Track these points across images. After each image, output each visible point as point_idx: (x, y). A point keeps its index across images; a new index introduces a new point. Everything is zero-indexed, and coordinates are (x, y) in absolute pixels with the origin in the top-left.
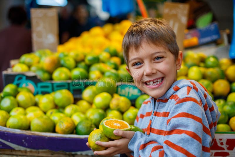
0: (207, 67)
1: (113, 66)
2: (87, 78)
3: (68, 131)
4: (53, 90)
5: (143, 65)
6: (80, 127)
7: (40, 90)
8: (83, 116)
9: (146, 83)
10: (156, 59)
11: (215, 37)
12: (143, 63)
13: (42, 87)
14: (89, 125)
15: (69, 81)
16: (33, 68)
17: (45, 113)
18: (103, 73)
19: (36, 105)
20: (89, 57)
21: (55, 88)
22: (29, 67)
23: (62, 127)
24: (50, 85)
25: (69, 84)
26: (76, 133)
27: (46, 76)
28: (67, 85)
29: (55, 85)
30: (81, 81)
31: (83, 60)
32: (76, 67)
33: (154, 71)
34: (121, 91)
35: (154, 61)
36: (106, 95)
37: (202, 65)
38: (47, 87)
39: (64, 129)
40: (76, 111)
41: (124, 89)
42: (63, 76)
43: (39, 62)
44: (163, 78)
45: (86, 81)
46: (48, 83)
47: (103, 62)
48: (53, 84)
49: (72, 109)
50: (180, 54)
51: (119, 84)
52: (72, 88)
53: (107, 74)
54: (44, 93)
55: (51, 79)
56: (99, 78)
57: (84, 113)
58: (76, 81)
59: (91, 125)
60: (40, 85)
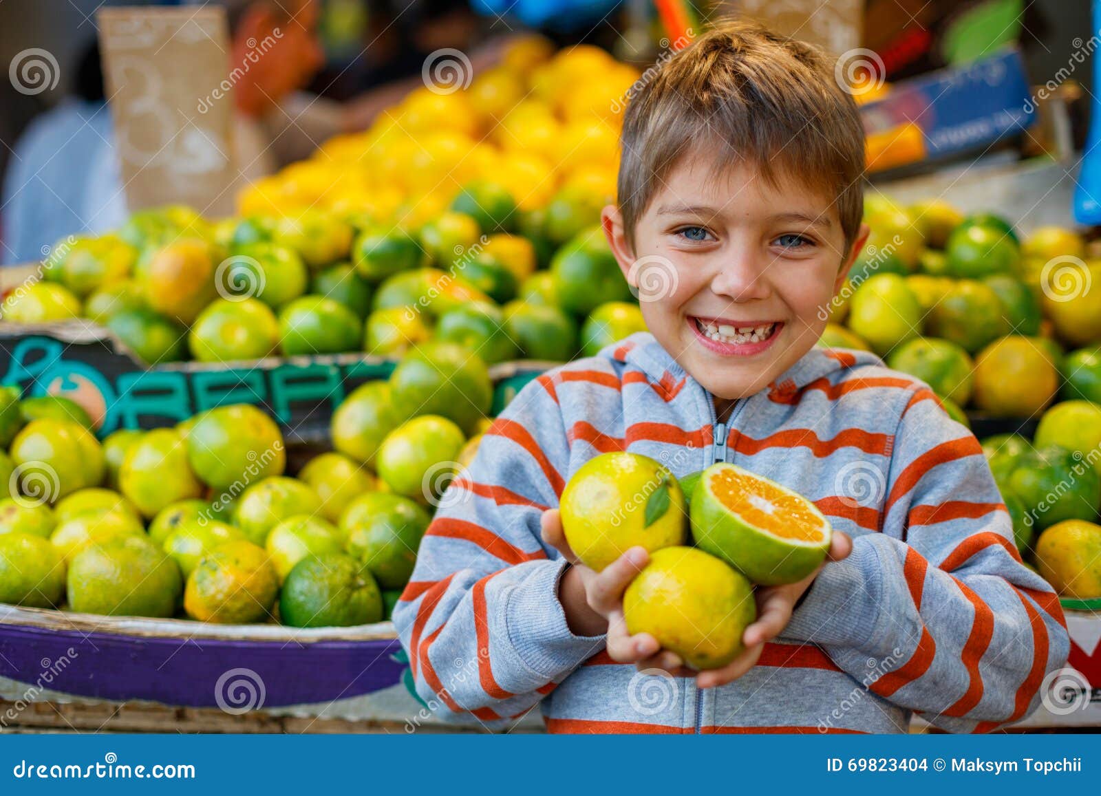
0: (955, 274)
1: (487, 283)
2: (358, 345)
3: (240, 610)
4: (194, 409)
5: (717, 247)
6: (300, 590)
7: (133, 407)
8: (322, 533)
10: (779, 242)
11: (1008, 120)
12: (722, 239)
13: (139, 393)
14: (340, 579)
15: (270, 363)
16: (100, 304)
17: (146, 522)
18: (431, 318)
19: (108, 480)
20: (372, 242)
21: (203, 397)
22: (83, 295)
23: (212, 590)
24: (178, 383)
25: (266, 374)
26: (285, 620)
27: (158, 339)
28: (257, 380)
29: (200, 384)
30: (324, 361)
31: (346, 258)
32: (310, 289)
33: (765, 290)
35: (771, 244)
36: (436, 427)
37: (933, 261)
38: (165, 392)
39: (220, 597)
40: (289, 510)
42: (240, 338)
43: (130, 273)
44: (776, 327)
45: (346, 359)
46: (168, 376)
47: (441, 264)
48: (189, 378)
49: (273, 502)
51: (508, 368)
52: (283, 394)
53: (450, 322)
54: (149, 423)
55: (185, 353)
56: (411, 343)
57: (332, 520)
58: (303, 363)
59: (354, 576)
60: (128, 383)
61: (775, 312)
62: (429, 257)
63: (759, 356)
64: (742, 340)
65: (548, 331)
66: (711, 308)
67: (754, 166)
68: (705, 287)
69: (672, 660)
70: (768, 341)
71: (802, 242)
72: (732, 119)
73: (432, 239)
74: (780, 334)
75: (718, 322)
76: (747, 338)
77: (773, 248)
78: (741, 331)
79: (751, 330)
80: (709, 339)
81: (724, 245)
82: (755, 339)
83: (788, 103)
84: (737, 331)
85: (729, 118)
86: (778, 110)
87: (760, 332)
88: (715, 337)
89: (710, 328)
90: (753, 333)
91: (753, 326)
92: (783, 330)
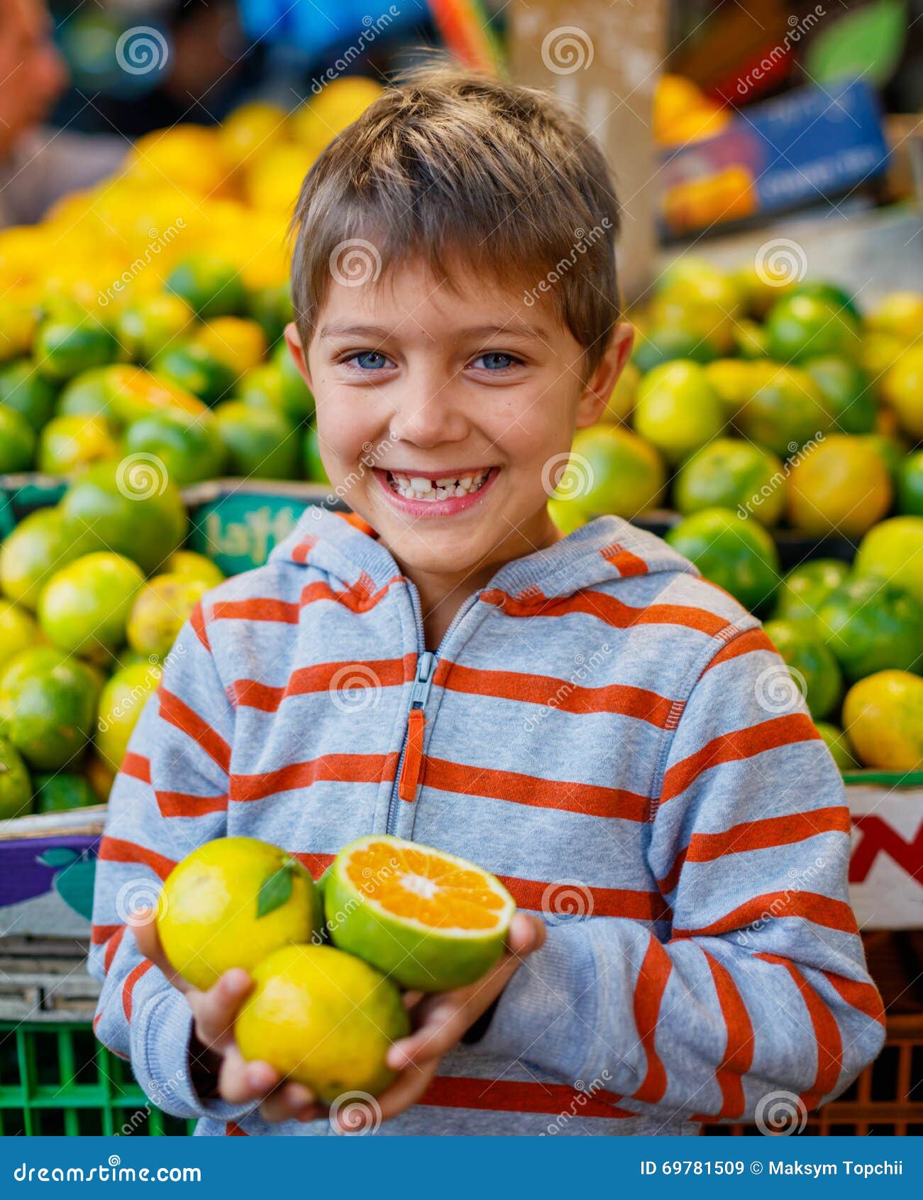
1: (197, 381)
2: (30, 464)
5: (396, 377)
9: (388, 477)
10: (480, 364)
12: (400, 365)
18: (118, 428)
31: (26, 355)
33: (457, 431)
34: (224, 532)
35: (466, 367)
41: (240, 519)
44: (490, 473)
47: (141, 360)
50: (617, 339)
51: (209, 490)
53: (140, 433)
56: (95, 459)
61: (483, 455)
62: (127, 351)
63: (468, 513)
64: (443, 495)
65: (266, 441)
66: (394, 456)
67: (423, 268)
68: (381, 432)
69: (299, 1095)
70: (479, 492)
71: (512, 362)
72: (392, 209)
73: (132, 328)
74: (495, 482)
75: (408, 475)
76: (450, 491)
77: (469, 372)
78: (439, 483)
79: (454, 481)
80: (402, 498)
81: (404, 373)
82: (460, 492)
83: (468, 179)
84: (434, 485)
85: (388, 207)
86: (452, 189)
87: (466, 483)
88: (408, 494)
89: (401, 482)
90: (457, 484)
91: (457, 476)
92: (499, 477)
